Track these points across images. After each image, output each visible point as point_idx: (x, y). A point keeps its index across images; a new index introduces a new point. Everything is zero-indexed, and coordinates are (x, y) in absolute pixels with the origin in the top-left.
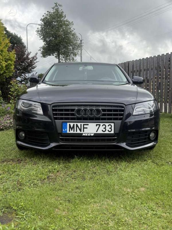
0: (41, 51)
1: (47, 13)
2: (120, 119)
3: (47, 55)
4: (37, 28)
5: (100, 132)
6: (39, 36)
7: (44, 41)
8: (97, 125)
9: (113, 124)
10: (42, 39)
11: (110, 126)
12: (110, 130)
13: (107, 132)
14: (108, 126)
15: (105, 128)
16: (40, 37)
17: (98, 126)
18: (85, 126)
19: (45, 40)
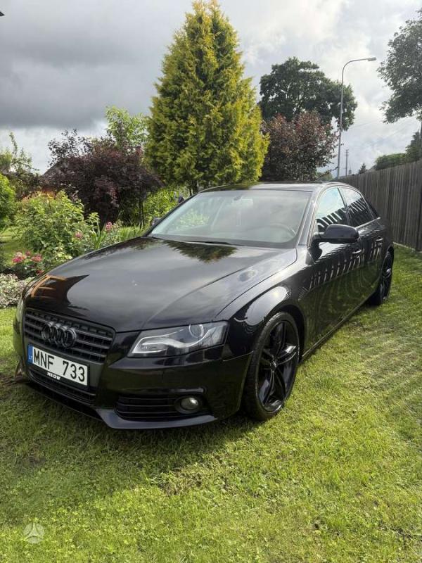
0: (386, 109)
1: (405, 25)
2: (102, 360)
3: (398, 116)
4: (382, 63)
5: (68, 376)
6: (383, 80)
7: (393, 89)
8: (64, 362)
9: (85, 368)
10: (389, 84)
11: (81, 371)
12: (82, 378)
13: (77, 380)
14: (79, 369)
15: (74, 372)
16: (386, 81)
17: (66, 365)
18: (51, 360)
19: (395, 86)
